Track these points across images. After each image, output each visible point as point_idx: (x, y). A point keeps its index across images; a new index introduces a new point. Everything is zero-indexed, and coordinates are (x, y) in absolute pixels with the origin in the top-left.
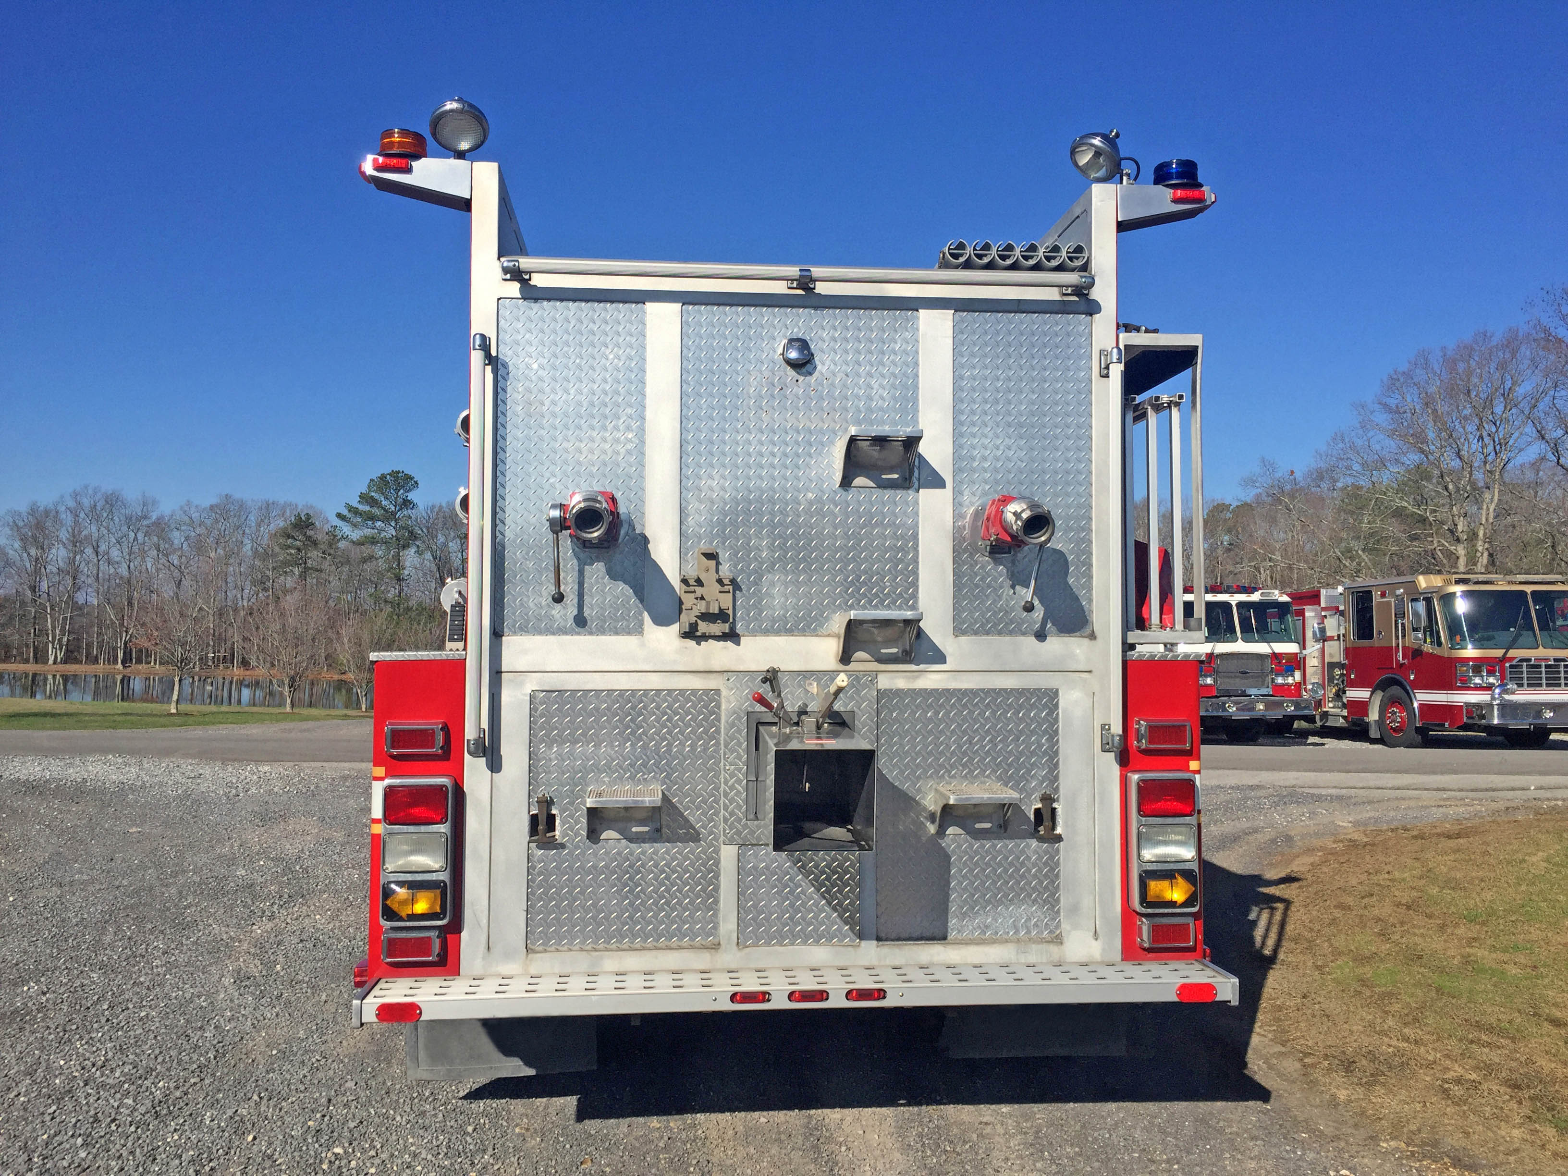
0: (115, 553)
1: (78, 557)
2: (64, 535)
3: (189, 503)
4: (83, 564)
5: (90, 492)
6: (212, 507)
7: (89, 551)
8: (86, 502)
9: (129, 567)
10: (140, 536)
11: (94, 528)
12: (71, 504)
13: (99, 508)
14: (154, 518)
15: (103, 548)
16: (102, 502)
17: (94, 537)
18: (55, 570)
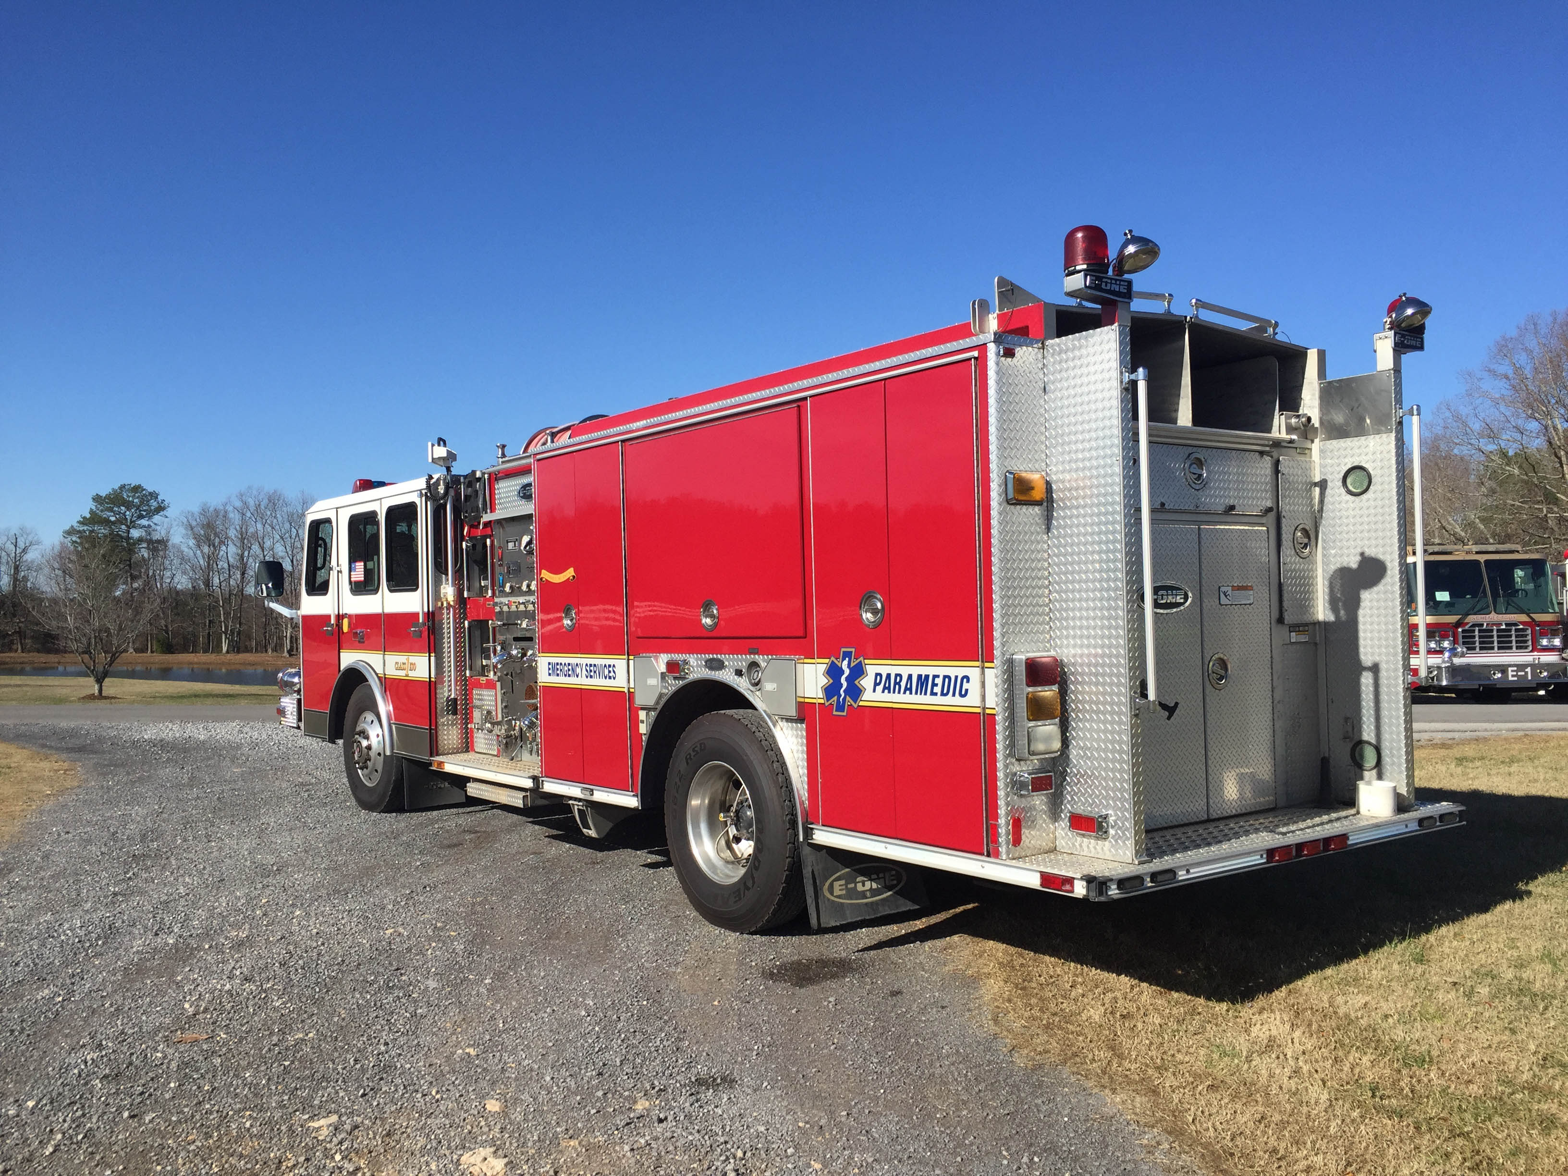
1: (246, 553)
2: (232, 533)
4: (251, 560)
5: (255, 492)
7: (256, 548)
8: (251, 502)
9: (292, 561)
11: (259, 526)
12: (238, 504)
13: (262, 507)
15: (268, 544)
16: (266, 501)
17: (260, 534)
18: (226, 566)
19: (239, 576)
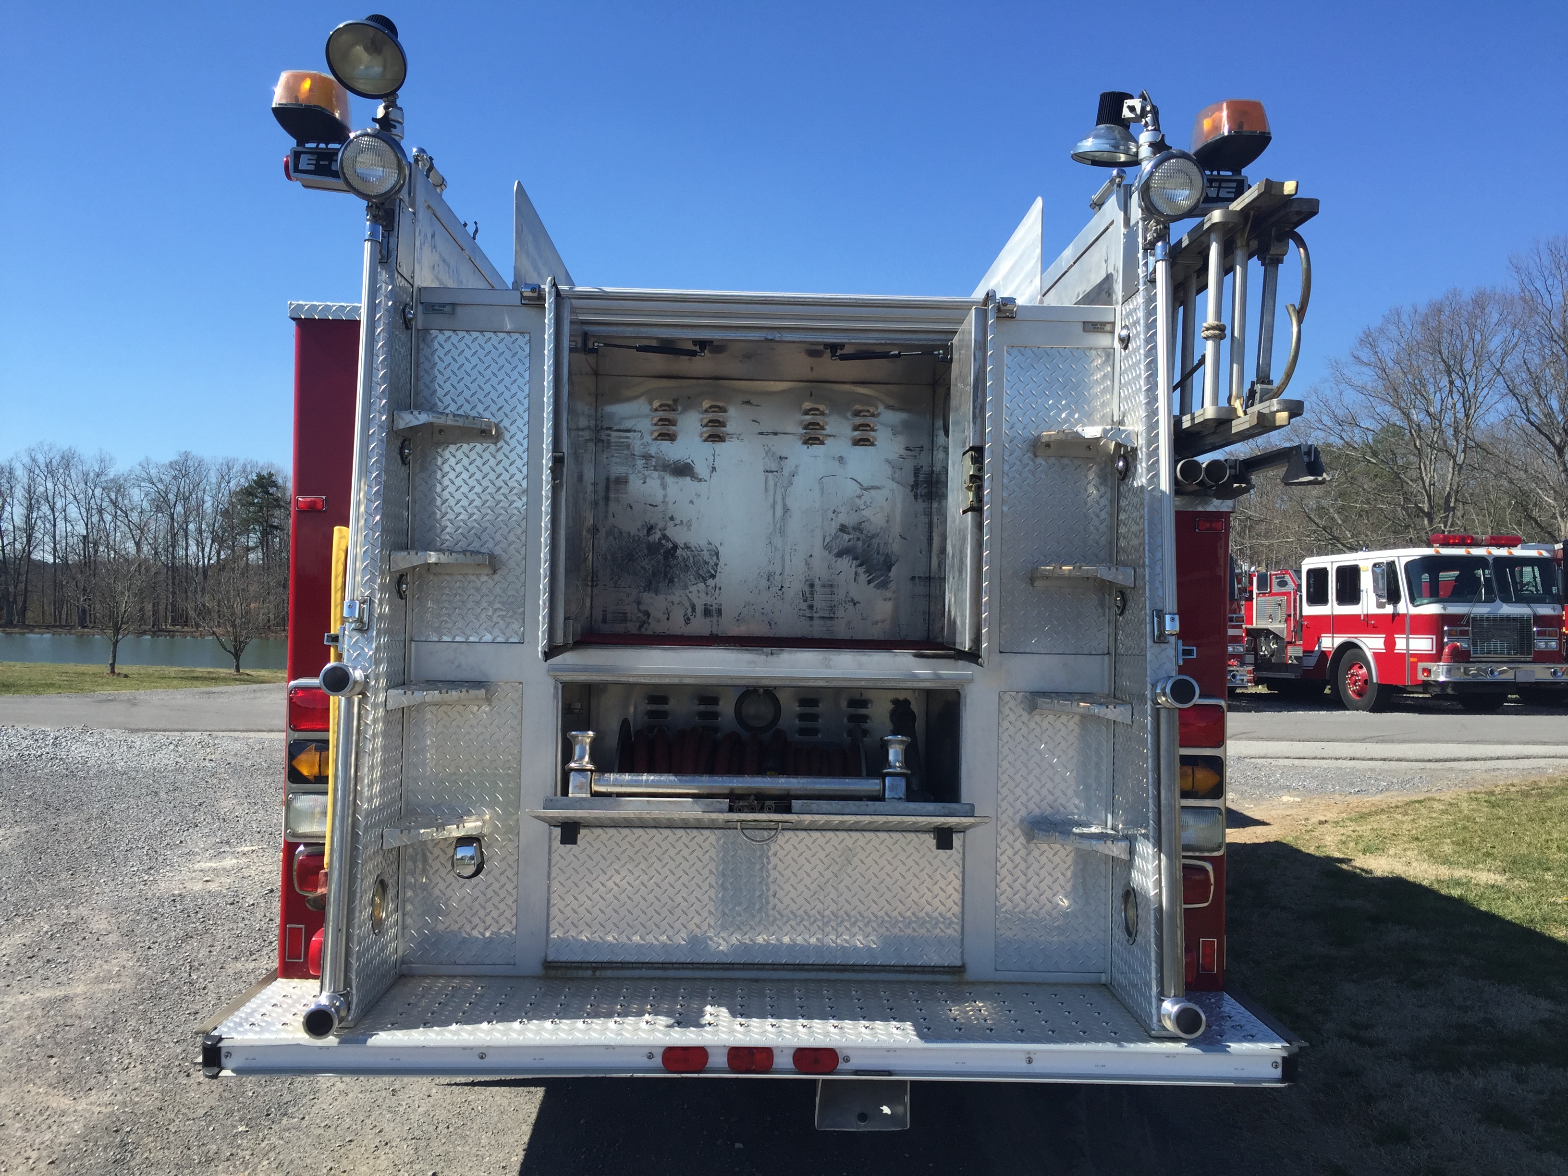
0: (73, 511)
1: (35, 515)
2: (19, 493)
3: (147, 459)
4: (39, 522)
5: (46, 448)
6: (171, 464)
7: (45, 509)
8: (41, 460)
9: (87, 525)
10: (98, 491)
11: (50, 485)
12: (27, 460)
13: (55, 463)
14: (111, 476)
15: (59, 504)
16: (58, 458)
17: (50, 494)
18: (11, 528)
19: (25, 539)
